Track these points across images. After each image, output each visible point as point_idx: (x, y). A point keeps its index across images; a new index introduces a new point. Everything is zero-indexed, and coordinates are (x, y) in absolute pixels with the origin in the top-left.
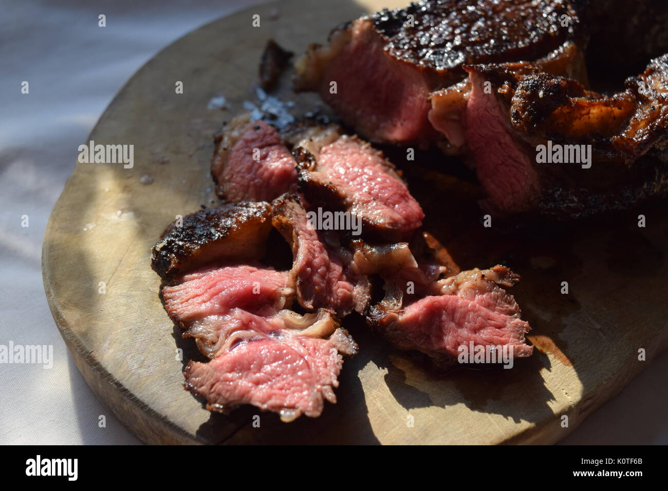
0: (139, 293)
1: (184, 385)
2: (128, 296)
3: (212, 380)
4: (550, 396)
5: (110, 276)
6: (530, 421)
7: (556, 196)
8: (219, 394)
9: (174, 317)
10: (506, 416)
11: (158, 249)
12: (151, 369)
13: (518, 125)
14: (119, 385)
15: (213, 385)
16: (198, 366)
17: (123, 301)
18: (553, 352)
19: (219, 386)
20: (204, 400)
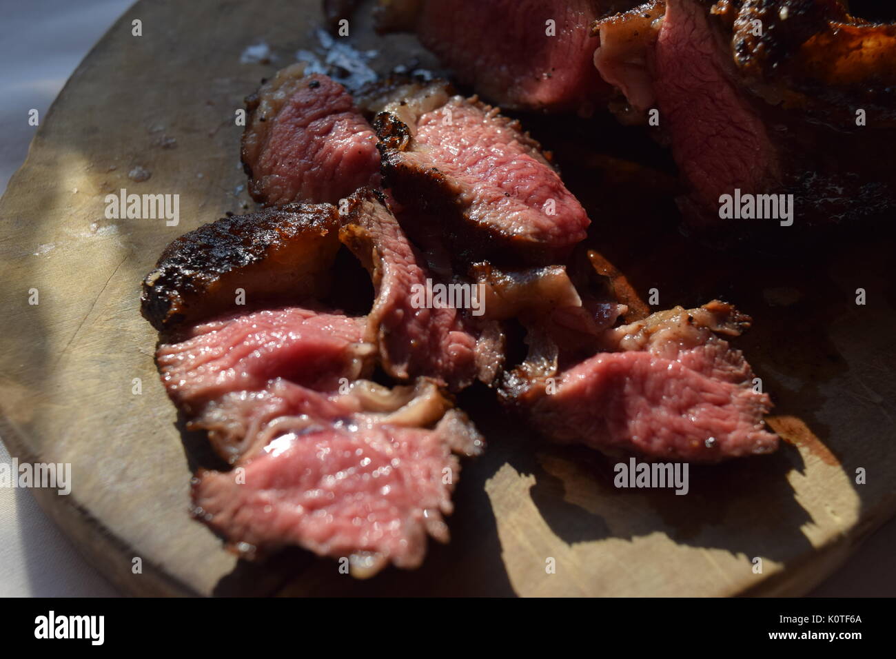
0: (120, 356)
1: (190, 512)
2: (104, 362)
3: (234, 504)
4: (806, 518)
5: (75, 328)
6: (774, 559)
7: (808, 185)
8: (247, 528)
9: (175, 396)
10: (734, 552)
11: (150, 283)
12: (139, 483)
13: (747, 64)
14: (83, 511)
15: (236, 512)
16: (214, 478)
17: (94, 369)
18: (807, 443)
19: (247, 514)
20: (225, 535)
